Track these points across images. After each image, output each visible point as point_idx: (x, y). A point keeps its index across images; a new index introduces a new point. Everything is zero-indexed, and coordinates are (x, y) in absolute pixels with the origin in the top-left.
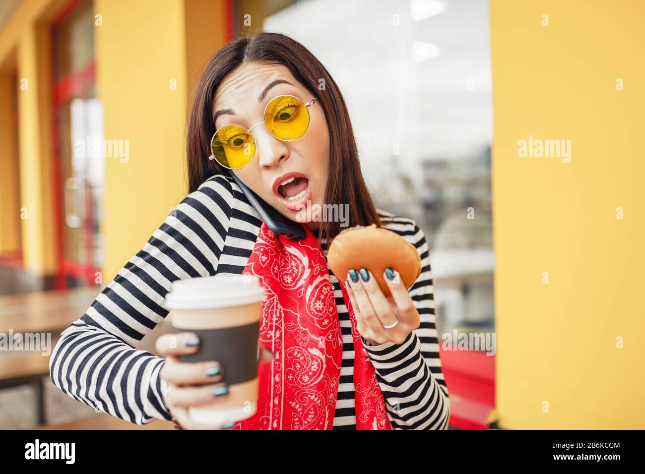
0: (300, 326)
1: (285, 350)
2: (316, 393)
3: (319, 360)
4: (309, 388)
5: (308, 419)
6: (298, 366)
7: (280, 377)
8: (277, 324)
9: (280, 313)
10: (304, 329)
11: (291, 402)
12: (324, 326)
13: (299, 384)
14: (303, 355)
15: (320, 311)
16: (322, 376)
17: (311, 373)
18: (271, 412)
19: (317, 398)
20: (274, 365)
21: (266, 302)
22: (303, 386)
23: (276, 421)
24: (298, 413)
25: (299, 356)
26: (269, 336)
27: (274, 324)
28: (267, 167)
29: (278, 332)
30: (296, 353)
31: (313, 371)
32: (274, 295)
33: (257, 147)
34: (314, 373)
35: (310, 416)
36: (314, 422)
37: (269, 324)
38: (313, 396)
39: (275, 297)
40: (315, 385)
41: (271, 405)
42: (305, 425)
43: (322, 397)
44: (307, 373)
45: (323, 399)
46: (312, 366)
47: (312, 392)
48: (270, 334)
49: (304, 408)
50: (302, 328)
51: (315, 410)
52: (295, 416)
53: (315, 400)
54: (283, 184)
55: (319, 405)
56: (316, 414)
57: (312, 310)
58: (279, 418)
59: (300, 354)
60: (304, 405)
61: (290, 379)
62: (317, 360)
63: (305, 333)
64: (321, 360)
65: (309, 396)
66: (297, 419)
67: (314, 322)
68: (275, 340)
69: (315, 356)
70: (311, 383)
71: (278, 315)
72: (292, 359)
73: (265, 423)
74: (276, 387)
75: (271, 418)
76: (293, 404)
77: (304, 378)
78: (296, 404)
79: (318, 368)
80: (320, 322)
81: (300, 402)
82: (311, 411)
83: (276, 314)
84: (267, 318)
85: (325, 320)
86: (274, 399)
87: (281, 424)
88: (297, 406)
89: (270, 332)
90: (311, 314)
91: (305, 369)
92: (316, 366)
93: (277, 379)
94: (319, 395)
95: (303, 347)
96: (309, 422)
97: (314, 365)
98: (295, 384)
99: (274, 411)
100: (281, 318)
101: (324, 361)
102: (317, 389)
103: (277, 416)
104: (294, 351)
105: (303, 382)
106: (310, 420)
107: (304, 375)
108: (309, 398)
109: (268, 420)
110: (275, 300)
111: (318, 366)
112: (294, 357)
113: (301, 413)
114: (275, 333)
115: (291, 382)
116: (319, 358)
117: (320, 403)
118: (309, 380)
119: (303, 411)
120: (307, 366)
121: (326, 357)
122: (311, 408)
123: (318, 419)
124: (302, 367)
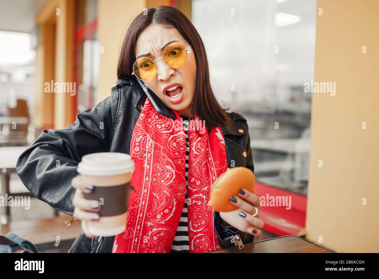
0: (162, 153)
1: (153, 165)
2: (167, 190)
3: (171, 172)
4: (164, 186)
5: (162, 203)
6: (159, 174)
7: (149, 178)
8: (149, 150)
9: (152, 145)
10: (164, 155)
11: (153, 193)
12: (175, 155)
13: (159, 184)
14: (162, 169)
15: (174, 147)
16: (172, 181)
17: (166, 179)
18: (142, 196)
19: (168, 193)
20: (146, 172)
21: (142, 139)
22: (161, 185)
23: (144, 201)
24: (157, 199)
25: (160, 169)
26: (144, 156)
27: (147, 150)
28: (162, 80)
29: (149, 154)
30: (158, 167)
31: (167, 178)
32: (147, 135)
33: (158, 70)
34: (168, 179)
35: (163, 202)
36: (165, 205)
37: (144, 150)
38: (166, 191)
39: (148, 136)
40: (167, 185)
41: (143, 193)
42: (160, 206)
43: (171, 192)
44: (163, 179)
45: (172, 194)
46: (167, 175)
47: (165, 189)
48: (144, 155)
49: (160, 197)
50: (163, 154)
51: (167, 198)
52: (155, 201)
53: (167, 193)
54: (170, 90)
55: (169, 196)
56: (167, 201)
57: (171, 146)
58: (146, 200)
59: (161, 168)
60: (161, 195)
61: (154, 181)
62: (169, 172)
63: (164, 157)
64: (172, 172)
65: (164, 191)
66: (156, 203)
67: (170, 152)
68: (147, 159)
69: (169, 170)
70: (166, 184)
71: (150, 145)
72: (156, 170)
73: (138, 202)
74: (146, 184)
75: (141, 199)
76: (155, 194)
77: (161, 181)
78: (156, 194)
79: (170, 176)
80: (173, 153)
81: (159, 194)
82: (164, 199)
83: (148, 145)
84: (143, 147)
85: (177, 153)
86: (144, 189)
87: (147, 203)
88: (157, 196)
89: (144, 154)
90: (170, 148)
91: (163, 176)
92: (169, 175)
93: (147, 179)
94: (169, 191)
95: (162, 164)
96: (162, 205)
97: (168, 175)
98: (156, 183)
99: (144, 196)
100: (152, 147)
101: (174, 173)
102: (168, 187)
103: (145, 199)
104: (157, 166)
105: (161, 183)
106: (163, 204)
107: (162, 179)
108: (164, 192)
109: (140, 200)
110: (148, 137)
111: (170, 175)
112: (157, 169)
113: (159, 200)
114: (148, 155)
115: (154, 182)
116: (171, 171)
117: (170, 195)
118: (164, 183)
119: (160, 199)
120: (164, 175)
121: (175, 172)
122: (164, 197)
123: (167, 204)
124: (161, 175)
